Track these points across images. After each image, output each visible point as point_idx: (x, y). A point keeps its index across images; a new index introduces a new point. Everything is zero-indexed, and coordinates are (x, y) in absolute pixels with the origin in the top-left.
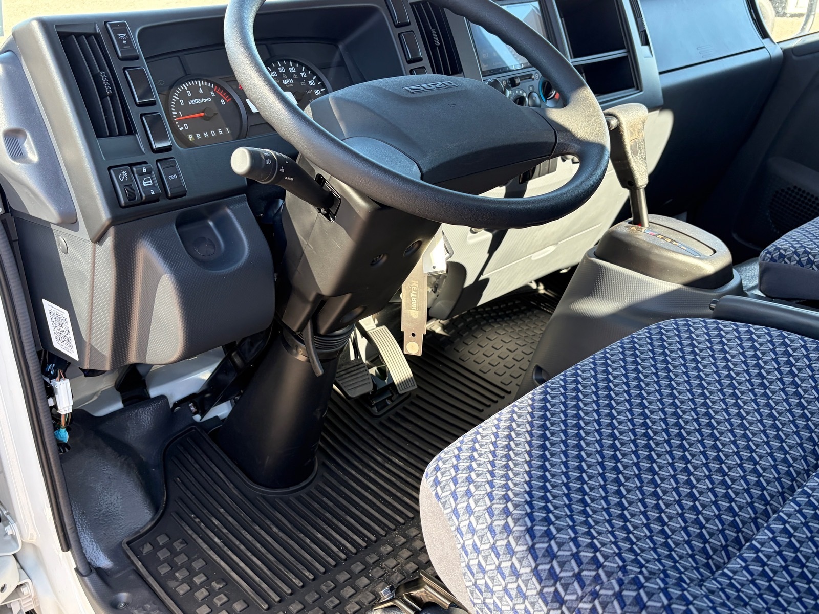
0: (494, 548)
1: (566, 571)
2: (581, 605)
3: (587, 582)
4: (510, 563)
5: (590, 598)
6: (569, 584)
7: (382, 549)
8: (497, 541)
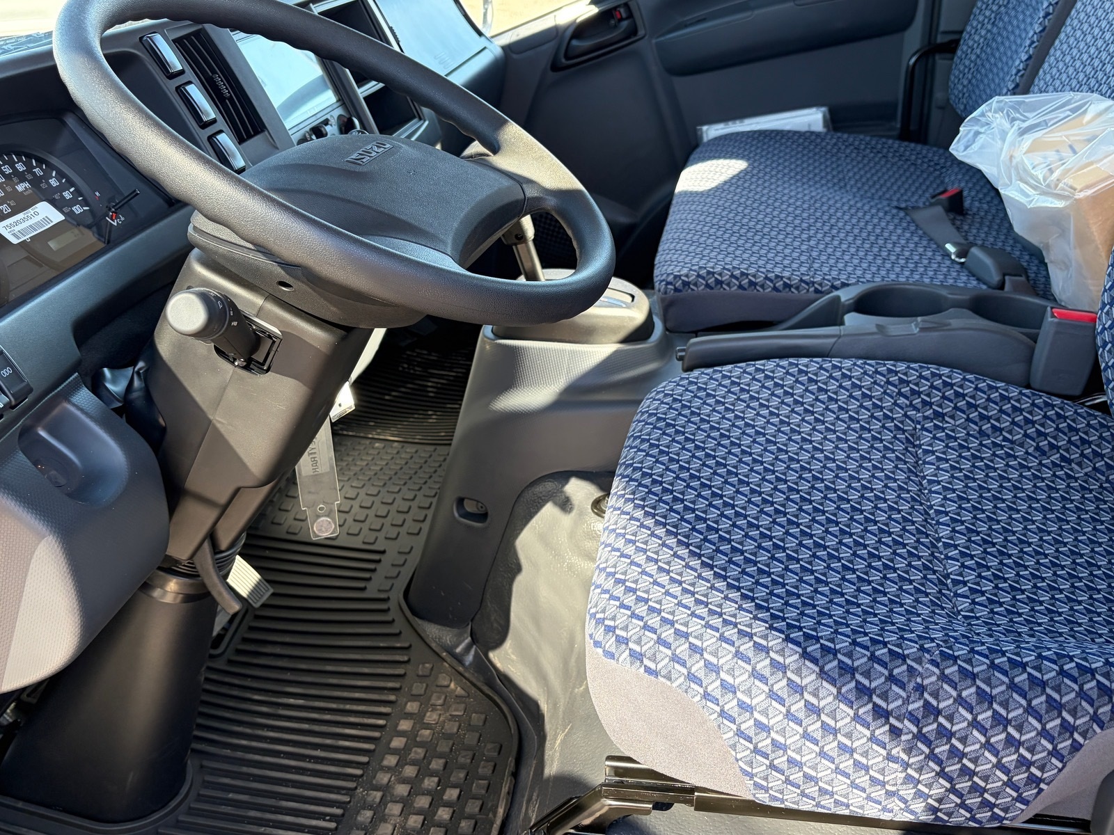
0: (772, 695)
1: (875, 679)
2: (911, 707)
3: (905, 680)
4: (803, 702)
5: (918, 693)
6: (887, 692)
7: (360, 818)
8: (772, 685)
